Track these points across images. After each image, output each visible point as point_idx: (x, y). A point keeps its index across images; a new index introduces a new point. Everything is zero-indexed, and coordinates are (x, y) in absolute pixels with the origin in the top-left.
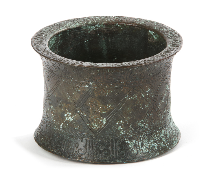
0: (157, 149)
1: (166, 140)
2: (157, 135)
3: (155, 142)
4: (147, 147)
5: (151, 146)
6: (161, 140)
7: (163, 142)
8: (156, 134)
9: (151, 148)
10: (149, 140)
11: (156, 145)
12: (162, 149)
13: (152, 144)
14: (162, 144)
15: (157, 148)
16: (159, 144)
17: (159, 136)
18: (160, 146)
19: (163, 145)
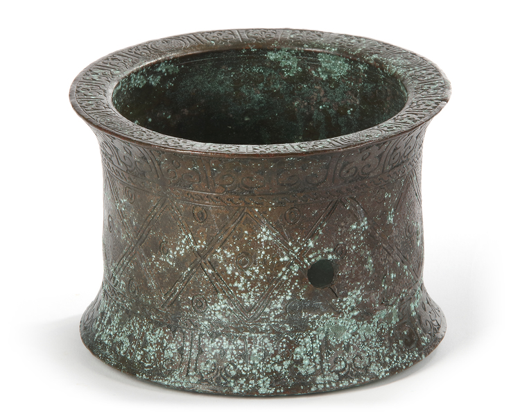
0: (122, 352)
1: (154, 355)
2: (141, 327)
3: (131, 337)
4: (112, 333)
5: (118, 339)
6: (145, 345)
7: (145, 353)
8: (139, 324)
9: (115, 341)
10: (122, 323)
11: (127, 344)
12: (131, 363)
13: (122, 335)
14: (139, 355)
15: (124, 353)
16: (133, 349)
17: (144, 333)
18: (131, 354)
19: (139, 358)
